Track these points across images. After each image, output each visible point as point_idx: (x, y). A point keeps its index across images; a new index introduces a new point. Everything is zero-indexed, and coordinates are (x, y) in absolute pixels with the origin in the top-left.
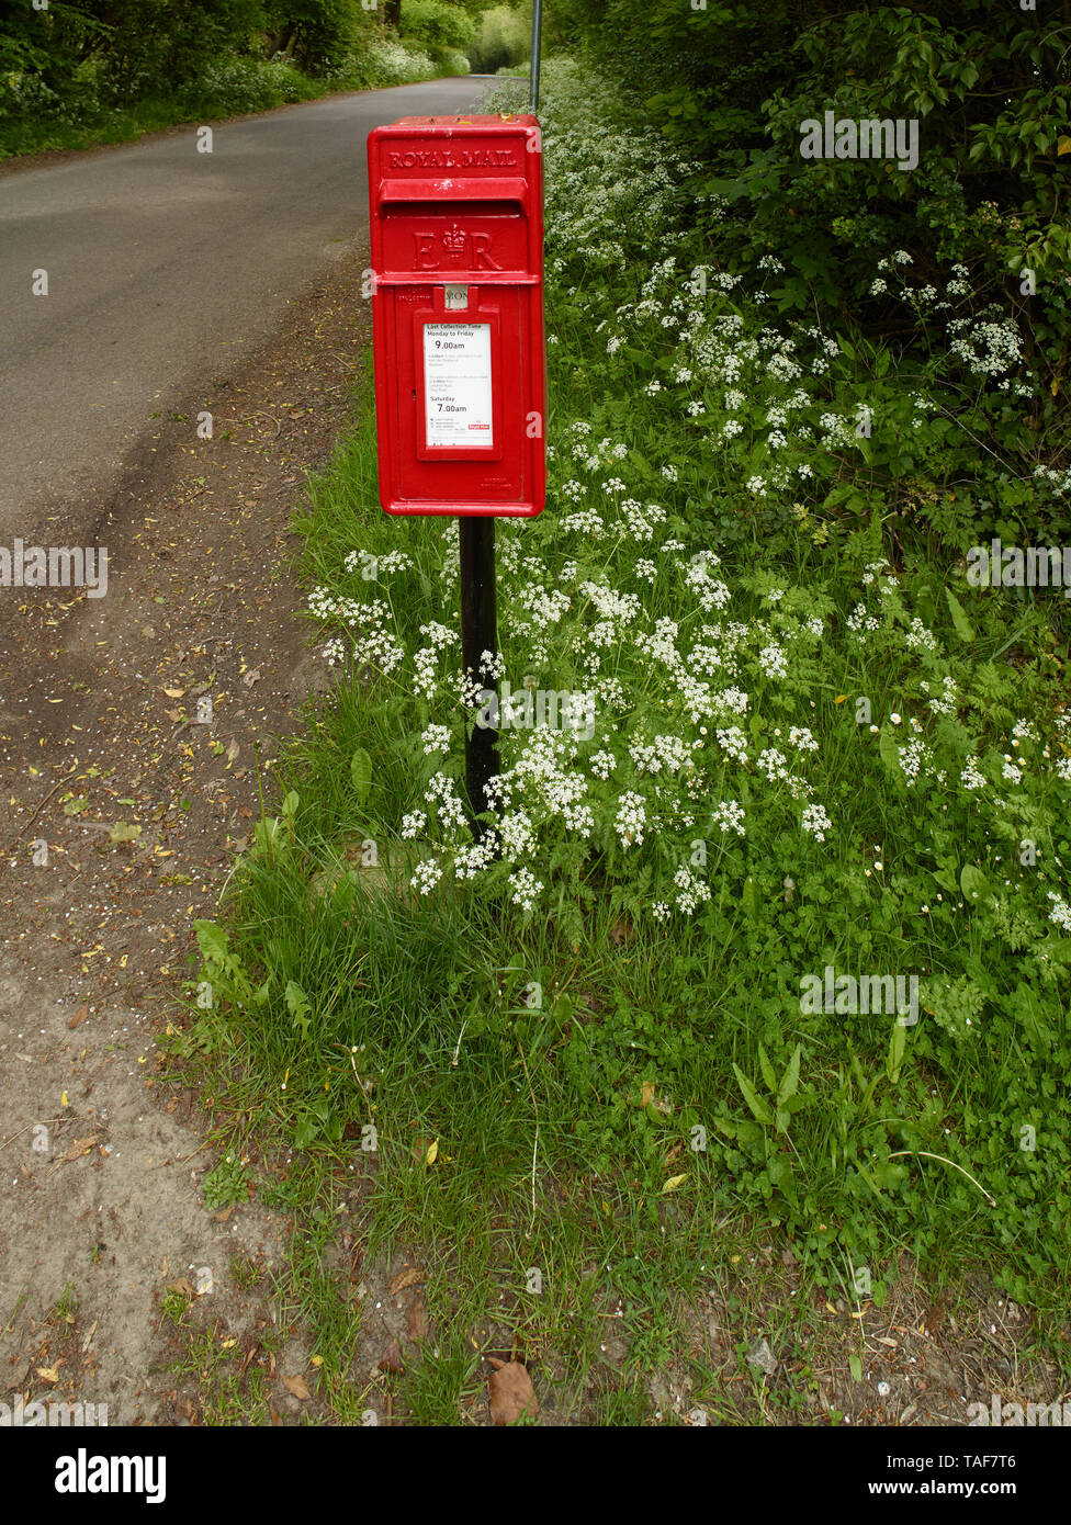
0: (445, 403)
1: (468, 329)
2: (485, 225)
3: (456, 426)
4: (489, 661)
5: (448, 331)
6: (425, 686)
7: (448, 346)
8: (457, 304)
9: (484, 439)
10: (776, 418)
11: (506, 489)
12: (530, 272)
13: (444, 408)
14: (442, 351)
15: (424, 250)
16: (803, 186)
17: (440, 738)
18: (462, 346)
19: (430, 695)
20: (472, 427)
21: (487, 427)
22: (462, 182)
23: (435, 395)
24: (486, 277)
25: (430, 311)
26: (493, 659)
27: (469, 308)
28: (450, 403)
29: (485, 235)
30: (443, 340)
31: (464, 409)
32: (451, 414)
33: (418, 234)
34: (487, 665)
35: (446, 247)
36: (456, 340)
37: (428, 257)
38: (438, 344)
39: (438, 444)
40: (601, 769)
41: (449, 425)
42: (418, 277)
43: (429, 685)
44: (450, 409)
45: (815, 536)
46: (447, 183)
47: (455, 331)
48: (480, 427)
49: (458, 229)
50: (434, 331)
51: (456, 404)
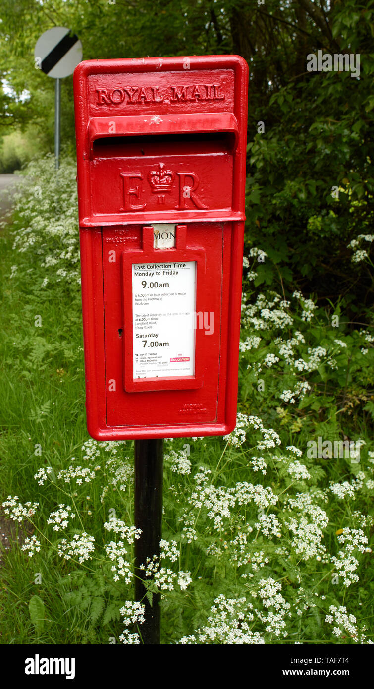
0: (149, 340)
1: (173, 268)
2: (190, 164)
3: (159, 360)
4: (167, 549)
5: (154, 271)
6: (124, 574)
7: (154, 285)
8: (164, 243)
9: (186, 371)
10: (286, 351)
11: (203, 413)
12: (235, 208)
13: (148, 344)
14: (148, 291)
15: (132, 191)
16: (285, 197)
17: (137, 613)
18: (167, 285)
19: (128, 581)
20: (173, 360)
21: (187, 359)
22: (170, 118)
23: (140, 332)
24: (192, 216)
25: (138, 251)
26: (170, 546)
27: (176, 247)
28: (154, 339)
29: (192, 173)
30: (149, 280)
31: (167, 344)
32: (155, 350)
33: (125, 175)
34: (166, 552)
35: (152, 187)
36: (161, 279)
37: (136, 198)
38: (144, 284)
39: (142, 376)
40: (274, 628)
41: (152, 359)
42: (124, 218)
43: (127, 573)
44: (154, 344)
45: (293, 427)
46: (156, 119)
47: (161, 270)
48: (182, 360)
49: (164, 168)
50: (141, 271)
51: (160, 340)
